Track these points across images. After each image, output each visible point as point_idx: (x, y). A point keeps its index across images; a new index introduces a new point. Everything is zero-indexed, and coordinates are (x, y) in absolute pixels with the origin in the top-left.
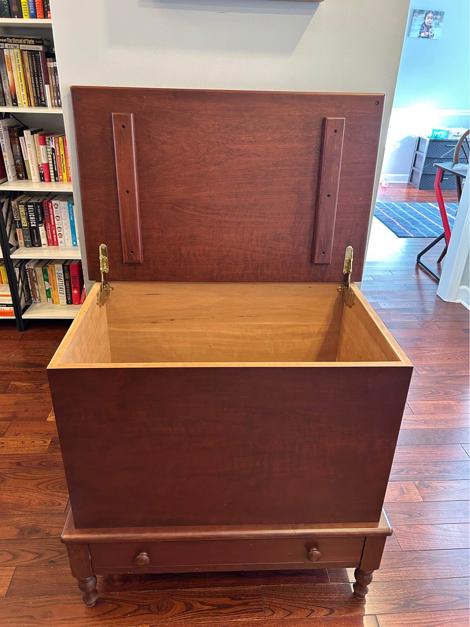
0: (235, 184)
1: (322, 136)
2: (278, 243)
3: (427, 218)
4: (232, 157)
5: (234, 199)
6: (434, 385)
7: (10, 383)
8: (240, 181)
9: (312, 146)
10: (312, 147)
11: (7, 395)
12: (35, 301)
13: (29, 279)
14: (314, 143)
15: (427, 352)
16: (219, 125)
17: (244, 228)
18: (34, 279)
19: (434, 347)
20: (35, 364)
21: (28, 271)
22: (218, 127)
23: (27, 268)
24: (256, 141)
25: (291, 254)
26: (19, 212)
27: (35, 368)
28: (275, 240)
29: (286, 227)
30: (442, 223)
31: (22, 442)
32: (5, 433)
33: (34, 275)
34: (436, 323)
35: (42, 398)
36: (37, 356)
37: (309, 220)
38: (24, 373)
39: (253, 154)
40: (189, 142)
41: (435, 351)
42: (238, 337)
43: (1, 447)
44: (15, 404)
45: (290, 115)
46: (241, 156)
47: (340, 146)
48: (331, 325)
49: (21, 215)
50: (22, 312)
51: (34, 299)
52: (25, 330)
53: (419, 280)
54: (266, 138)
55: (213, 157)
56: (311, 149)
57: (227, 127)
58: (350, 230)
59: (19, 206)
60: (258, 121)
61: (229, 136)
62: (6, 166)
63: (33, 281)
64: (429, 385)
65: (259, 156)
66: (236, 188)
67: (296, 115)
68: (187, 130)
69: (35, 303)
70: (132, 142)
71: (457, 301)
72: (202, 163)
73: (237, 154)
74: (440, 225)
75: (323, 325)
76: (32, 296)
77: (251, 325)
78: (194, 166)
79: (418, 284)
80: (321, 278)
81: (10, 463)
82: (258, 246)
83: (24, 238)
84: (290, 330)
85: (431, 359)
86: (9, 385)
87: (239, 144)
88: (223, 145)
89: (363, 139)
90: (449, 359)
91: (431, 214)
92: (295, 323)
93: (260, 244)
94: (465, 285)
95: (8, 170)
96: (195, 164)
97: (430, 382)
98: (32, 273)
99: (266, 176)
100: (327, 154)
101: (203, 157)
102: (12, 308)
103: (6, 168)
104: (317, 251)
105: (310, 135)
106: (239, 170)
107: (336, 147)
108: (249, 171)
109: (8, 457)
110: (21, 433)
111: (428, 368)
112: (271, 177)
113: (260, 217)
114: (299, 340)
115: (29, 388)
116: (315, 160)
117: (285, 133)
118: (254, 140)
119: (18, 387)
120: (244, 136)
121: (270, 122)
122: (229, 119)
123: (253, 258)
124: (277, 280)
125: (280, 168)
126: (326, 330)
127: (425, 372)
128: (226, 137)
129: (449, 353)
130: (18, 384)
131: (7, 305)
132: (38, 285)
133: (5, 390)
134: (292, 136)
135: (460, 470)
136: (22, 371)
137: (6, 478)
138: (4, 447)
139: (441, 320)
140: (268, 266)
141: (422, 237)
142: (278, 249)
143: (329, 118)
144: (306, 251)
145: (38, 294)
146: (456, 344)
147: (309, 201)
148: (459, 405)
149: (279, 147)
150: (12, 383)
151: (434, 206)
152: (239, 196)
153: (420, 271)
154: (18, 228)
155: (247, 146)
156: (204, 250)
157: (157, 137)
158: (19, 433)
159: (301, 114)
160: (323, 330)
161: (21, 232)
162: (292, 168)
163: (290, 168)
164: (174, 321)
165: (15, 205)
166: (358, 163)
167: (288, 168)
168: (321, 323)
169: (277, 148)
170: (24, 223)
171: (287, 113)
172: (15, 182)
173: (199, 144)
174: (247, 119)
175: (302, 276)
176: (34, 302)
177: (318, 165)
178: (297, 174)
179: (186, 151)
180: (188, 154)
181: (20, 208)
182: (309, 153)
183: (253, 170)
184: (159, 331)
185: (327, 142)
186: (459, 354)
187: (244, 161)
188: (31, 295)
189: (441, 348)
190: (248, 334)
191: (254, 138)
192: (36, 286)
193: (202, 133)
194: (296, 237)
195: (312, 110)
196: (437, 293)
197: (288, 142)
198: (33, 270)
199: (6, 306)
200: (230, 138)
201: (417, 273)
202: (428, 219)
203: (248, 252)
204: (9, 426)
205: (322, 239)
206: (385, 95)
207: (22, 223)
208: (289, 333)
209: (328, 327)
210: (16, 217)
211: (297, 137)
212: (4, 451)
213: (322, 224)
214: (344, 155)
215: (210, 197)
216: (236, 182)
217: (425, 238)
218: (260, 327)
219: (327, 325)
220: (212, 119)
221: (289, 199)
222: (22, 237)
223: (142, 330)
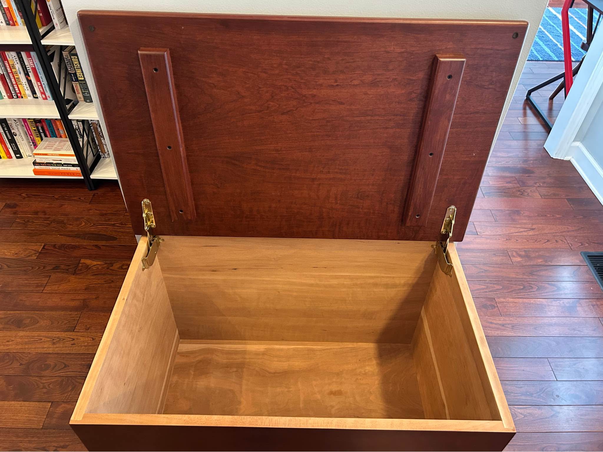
0: (308, 137)
1: (430, 79)
2: (362, 201)
3: (544, 30)
4: (305, 104)
5: (308, 153)
6: (527, 277)
7: (80, 260)
8: (315, 133)
9: (415, 91)
10: (415, 93)
11: (78, 276)
12: (104, 156)
13: (94, 133)
14: (418, 89)
15: (524, 231)
16: (287, 65)
17: (320, 184)
18: (100, 134)
19: (533, 224)
20: (105, 235)
21: (92, 126)
22: (286, 67)
23: (90, 123)
24: (337, 85)
25: (376, 212)
26: (73, 64)
27: (105, 242)
28: (358, 198)
29: (373, 185)
30: (562, 39)
31: (92, 338)
32: (76, 326)
33: (99, 130)
34: (539, 189)
35: (113, 281)
36: (108, 225)
37: (402, 178)
38: (94, 248)
39: (334, 101)
40: (247, 86)
41: (533, 229)
42: (312, 285)
43: (72, 344)
44: (86, 289)
45: (388, 52)
46: (317, 103)
47: (455, 96)
48: (420, 278)
49: (75, 67)
50: (89, 171)
51: (103, 154)
52: (95, 190)
53: (525, 126)
54: (352, 81)
55: (279, 105)
56: (414, 95)
57: (299, 67)
58: (455, 189)
59: (72, 57)
60: (343, 60)
61: (302, 79)
62: (50, 11)
63: (99, 135)
64: (521, 276)
65: (342, 103)
66: (310, 141)
67: (396, 52)
68: (244, 70)
69: (104, 157)
70: (169, 89)
71: (566, 158)
72: (265, 111)
73: (312, 102)
74: (559, 42)
75: (411, 277)
76: (100, 151)
77: (326, 275)
78: (254, 114)
79: (524, 132)
80: (413, 237)
81: (81, 365)
82: (337, 203)
83: (82, 92)
84: (371, 281)
85: (528, 241)
86: (79, 263)
87: (315, 89)
88: (293, 90)
89: (488, 83)
90: (548, 241)
91: (550, 25)
92: (378, 275)
93: (339, 202)
94: (579, 141)
95: (53, 16)
96: (256, 112)
97: (524, 273)
98: (97, 128)
99: (350, 127)
100: (434, 106)
101: (266, 105)
102: (79, 168)
103: (51, 13)
104: (410, 214)
105: (414, 78)
106: (314, 120)
107: (448, 97)
108: (328, 122)
109: (78, 358)
110: (92, 327)
111: (523, 253)
112: (356, 128)
113: (340, 173)
114: (382, 290)
115: (100, 268)
116: (417, 109)
117: (379, 75)
118: (336, 84)
119: (88, 266)
120: (322, 78)
121: (358, 61)
122: (302, 56)
123: (330, 215)
124: (359, 238)
125: (369, 118)
126: (414, 282)
127: (519, 259)
128: (297, 80)
129: (549, 233)
130: (88, 262)
131: (73, 165)
132: (104, 139)
133: (75, 270)
134: (388, 78)
135: (543, 392)
136: (93, 245)
137: (77, 384)
138: (75, 344)
139: (545, 185)
140: (348, 224)
141: (536, 61)
142: (361, 207)
143: (442, 60)
144: (396, 209)
145: (105, 149)
146: (558, 220)
147: (405, 157)
148: (552, 306)
149: (369, 93)
150: (83, 261)
151: (555, 13)
152: (314, 150)
153: (529, 112)
154: (74, 81)
155: (325, 90)
156: (270, 207)
157: (204, 79)
158: (90, 327)
159: (403, 50)
160: (410, 282)
161: (78, 85)
162: (385, 118)
163: (382, 118)
164: (236, 270)
165: (67, 56)
166: (477, 113)
167: (380, 118)
168: (410, 276)
169: (366, 94)
170: (80, 76)
171: (383, 49)
172: (63, 30)
173: (260, 88)
174: (326, 56)
175: (389, 234)
176: (102, 156)
177: (421, 115)
178: (392, 125)
179: (243, 96)
180: (246, 100)
181: (73, 60)
182: (411, 100)
183: (333, 120)
184: (220, 278)
185: (437, 91)
186: (560, 234)
187: (322, 109)
188: (98, 150)
189: (540, 225)
190: (323, 283)
191: (336, 81)
192: (103, 141)
193: (263, 75)
194: (384, 195)
195: (419, 46)
196: (544, 146)
197: (382, 86)
198: (97, 124)
199: (71, 166)
200: (302, 81)
201: (525, 115)
202: (546, 32)
203: (324, 210)
204: (80, 317)
205: (418, 201)
206: (528, 24)
207: (78, 76)
208: (370, 283)
209: (416, 279)
210: (70, 70)
211: (395, 79)
212: (75, 350)
213: (420, 186)
214: (458, 103)
215: (276, 151)
216: (310, 134)
217: (539, 62)
218: (337, 277)
219: (415, 277)
220: (277, 56)
221: (379, 154)
222: (80, 91)
223: (200, 277)
